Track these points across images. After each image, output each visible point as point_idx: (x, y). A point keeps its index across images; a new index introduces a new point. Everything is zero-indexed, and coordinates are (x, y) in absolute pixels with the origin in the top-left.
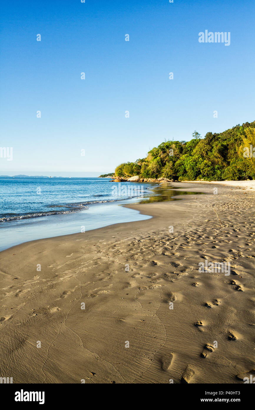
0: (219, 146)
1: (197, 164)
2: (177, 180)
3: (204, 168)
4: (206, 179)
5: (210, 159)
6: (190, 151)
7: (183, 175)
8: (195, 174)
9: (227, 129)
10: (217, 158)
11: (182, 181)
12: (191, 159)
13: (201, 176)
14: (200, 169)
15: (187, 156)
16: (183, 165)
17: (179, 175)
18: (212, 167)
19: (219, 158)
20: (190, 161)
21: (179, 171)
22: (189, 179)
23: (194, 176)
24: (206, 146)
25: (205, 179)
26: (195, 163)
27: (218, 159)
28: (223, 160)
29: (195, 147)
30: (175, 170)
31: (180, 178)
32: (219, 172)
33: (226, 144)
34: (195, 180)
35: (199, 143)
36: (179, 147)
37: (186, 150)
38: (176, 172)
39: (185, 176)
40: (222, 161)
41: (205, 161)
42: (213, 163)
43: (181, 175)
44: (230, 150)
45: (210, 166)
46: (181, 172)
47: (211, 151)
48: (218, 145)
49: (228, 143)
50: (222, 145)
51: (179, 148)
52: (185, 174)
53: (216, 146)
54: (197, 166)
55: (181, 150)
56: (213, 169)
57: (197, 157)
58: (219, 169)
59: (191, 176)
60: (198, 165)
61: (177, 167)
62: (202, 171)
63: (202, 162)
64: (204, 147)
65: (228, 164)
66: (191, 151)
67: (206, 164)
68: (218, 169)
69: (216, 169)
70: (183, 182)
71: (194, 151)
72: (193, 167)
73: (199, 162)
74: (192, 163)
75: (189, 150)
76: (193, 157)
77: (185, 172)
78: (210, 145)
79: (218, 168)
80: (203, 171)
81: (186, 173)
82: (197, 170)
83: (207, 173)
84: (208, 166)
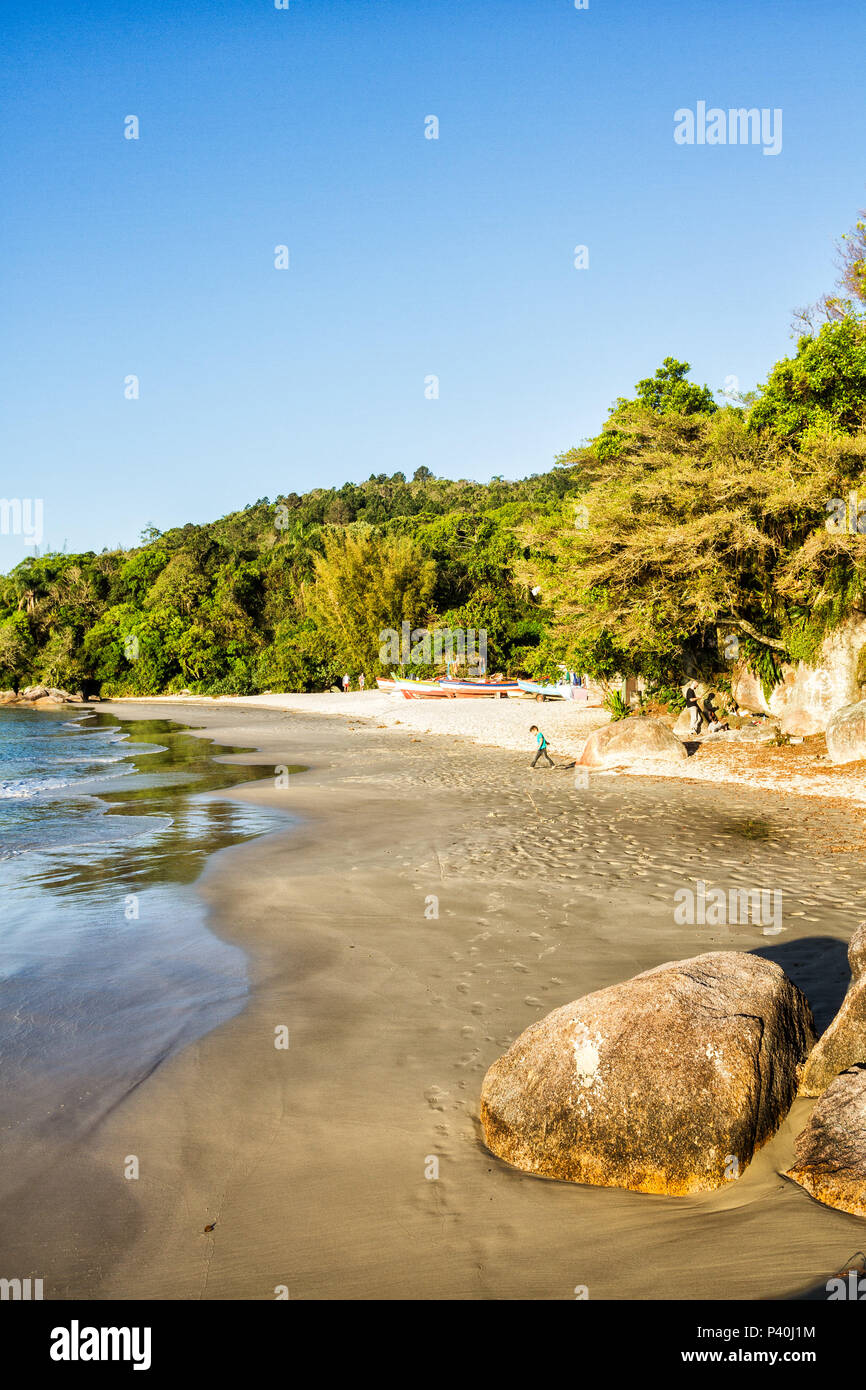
0: (236, 578)
1: (166, 639)
2: (98, 695)
3: (191, 653)
4: (199, 689)
5: (209, 620)
6: (137, 591)
7: (117, 676)
8: (162, 672)
9: (228, 513)
10: (232, 620)
11: (114, 699)
12: (144, 620)
13: (180, 678)
14: (176, 654)
15: (129, 611)
16: (115, 640)
17: (105, 677)
18: (217, 648)
19: (239, 617)
20: (142, 626)
21: (104, 664)
22: (141, 691)
23: (157, 679)
24: (191, 576)
25: (195, 688)
26: (157, 633)
27: (236, 621)
28: (251, 625)
29: (152, 580)
30: (88, 658)
31: (105, 687)
32: (239, 665)
33: (258, 573)
34: (159, 692)
35: (169, 568)
36: (95, 579)
37: (122, 590)
38: (93, 664)
39: (126, 679)
40: (248, 627)
41: (195, 629)
42: (220, 637)
43: (109, 678)
44: (272, 592)
45: (208, 646)
46: (111, 665)
47: (212, 596)
48: (231, 574)
49: (264, 570)
50: (246, 576)
51: (95, 582)
52: (124, 673)
53: (226, 578)
54: (167, 646)
55: (104, 587)
56: (222, 655)
57: (163, 613)
58: (240, 656)
59: (148, 678)
60: (171, 643)
61: (93, 647)
62: (182, 663)
63: (181, 631)
64: (188, 581)
65: (269, 637)
66: (141, 593)
67: (196, 639)
68: (238, 654)
69: (231, 655)
70: (117, 702)
71: (153, 593)
72: (151, 649)
73: (171, 632)
74: (149, 636)
75: (131, 589)
76: (151, 616)
77: (125, 665)
78: (204, 574)
79: (236, 650)
80: (187, 663)
81: (129, 670)
82: (165, 660)
83: (200, 671)
84: (205, 646)
